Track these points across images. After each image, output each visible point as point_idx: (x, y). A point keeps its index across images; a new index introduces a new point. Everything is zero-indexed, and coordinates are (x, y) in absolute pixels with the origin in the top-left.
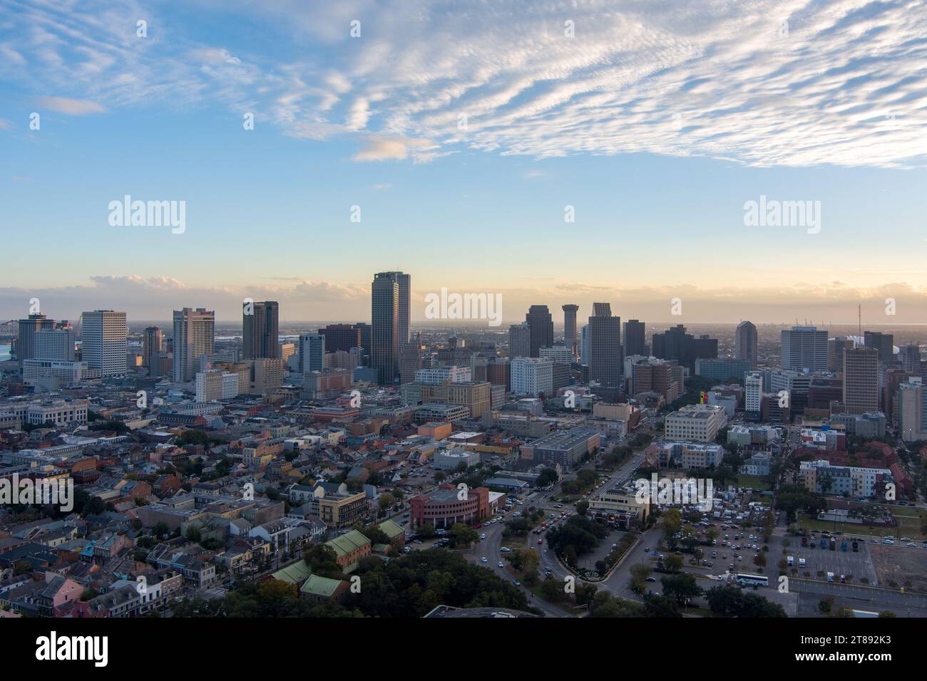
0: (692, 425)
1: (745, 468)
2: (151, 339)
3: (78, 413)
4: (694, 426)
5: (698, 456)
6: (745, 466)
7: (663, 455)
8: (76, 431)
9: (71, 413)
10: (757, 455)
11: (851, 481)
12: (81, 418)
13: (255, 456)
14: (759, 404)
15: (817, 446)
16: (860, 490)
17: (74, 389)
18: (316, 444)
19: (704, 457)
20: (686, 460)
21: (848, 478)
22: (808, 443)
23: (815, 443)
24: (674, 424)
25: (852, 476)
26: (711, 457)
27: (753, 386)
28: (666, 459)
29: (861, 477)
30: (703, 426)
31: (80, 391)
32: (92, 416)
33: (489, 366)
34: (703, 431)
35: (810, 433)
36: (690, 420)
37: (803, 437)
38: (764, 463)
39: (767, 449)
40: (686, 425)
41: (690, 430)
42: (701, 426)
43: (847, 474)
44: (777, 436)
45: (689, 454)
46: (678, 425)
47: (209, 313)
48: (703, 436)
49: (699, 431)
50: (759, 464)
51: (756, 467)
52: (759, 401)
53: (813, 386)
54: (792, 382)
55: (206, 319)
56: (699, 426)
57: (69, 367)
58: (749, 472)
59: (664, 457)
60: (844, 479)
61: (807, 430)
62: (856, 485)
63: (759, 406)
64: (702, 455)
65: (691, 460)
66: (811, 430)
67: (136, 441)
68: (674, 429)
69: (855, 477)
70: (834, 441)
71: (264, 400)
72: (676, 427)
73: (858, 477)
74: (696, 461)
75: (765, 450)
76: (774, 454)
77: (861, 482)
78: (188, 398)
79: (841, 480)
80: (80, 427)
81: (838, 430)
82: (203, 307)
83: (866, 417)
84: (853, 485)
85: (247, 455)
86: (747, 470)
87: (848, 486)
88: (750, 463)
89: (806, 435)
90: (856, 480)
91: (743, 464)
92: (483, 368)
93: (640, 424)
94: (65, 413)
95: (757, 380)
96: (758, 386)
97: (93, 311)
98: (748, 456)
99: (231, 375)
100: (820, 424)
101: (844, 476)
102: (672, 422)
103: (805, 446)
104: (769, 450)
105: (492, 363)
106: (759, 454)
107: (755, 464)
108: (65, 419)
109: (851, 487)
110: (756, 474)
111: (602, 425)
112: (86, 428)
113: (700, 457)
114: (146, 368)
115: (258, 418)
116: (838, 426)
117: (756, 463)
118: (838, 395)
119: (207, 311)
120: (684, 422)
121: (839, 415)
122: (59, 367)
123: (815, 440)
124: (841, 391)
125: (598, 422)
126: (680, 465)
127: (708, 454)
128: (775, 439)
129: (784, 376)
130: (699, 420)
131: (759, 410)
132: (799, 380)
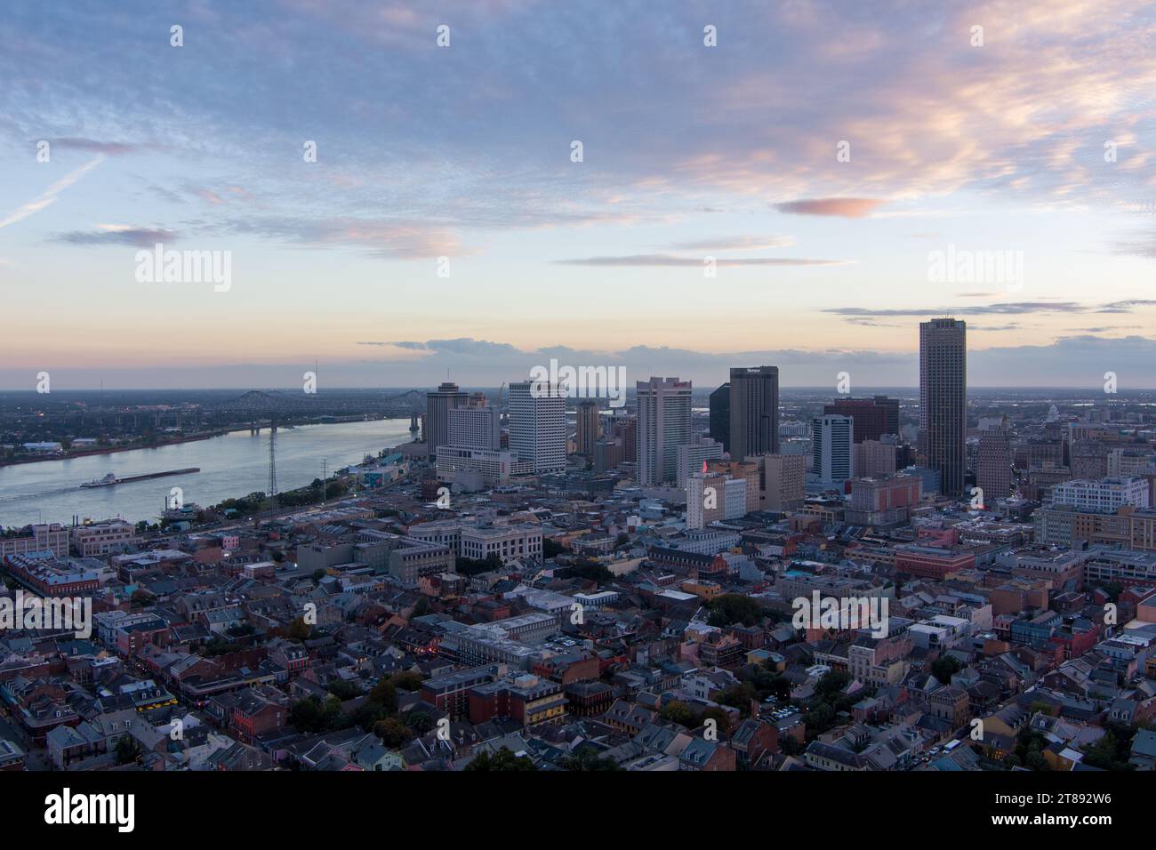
2: (586, 417)
3: (530, 542)
8: (536, 578)
9: (521, 541)
12: (534, 550)
13: (873, 664)
17: (507, 492)
18: (962, 635)
31: (515, 495)
32: (551, 549)
47: (684, 384)
55: (680, 393)
57: (494, 459)
67: (635, 606)
71: (789, 522)
78: (674, 515)
80: (542, 573)
82: (676, 376)
85: (857, 660)
94: (513, 543)
97: (522, 382)
99: (736, 481)
108: (513, 550)
112: (549, 573)
114: (582, 459)
115: (808, 563)
119: (681, 381)
122: (482, 457)
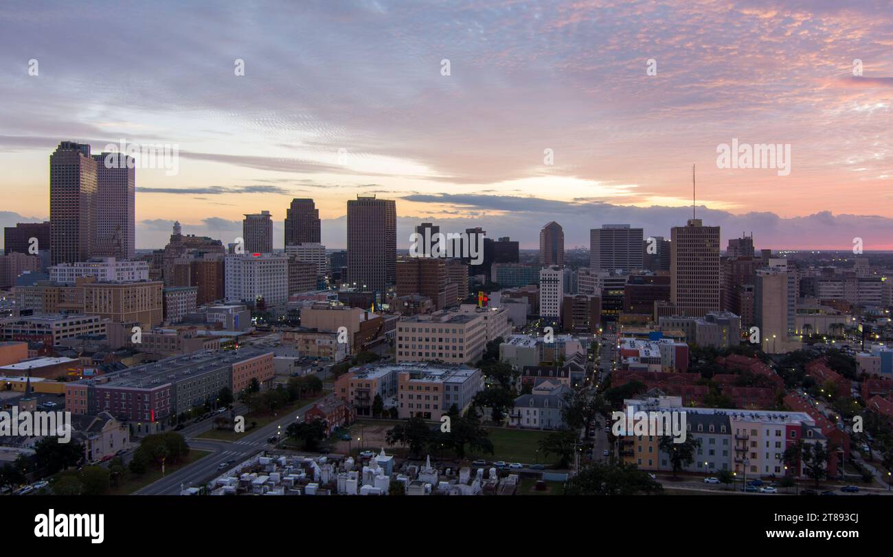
0: (441, 335)
1: (516, 413)
4: (444, 336)
5: (428, 393)
6: (516, 410)
7: (363, 392)
10: (541, 386)
11: (734, 443)
14: (558, 306)
15: (645, 365)
16: (753, 462)
19: (440, 394)
20: (406, 401)
21: (725, 436)
22: (630, 360)
23: (644, 360)
24: (410, 335)
25: (734, 432)
26: (452, 392)
27: (550, 280)
28: (368, 398)
29: (754, 432)
30: (458, 336)
33: (194, 265)
34: (458, 344)
35: (632, 344)
36: (437, 326)
37: (621, 351)
38: (552, 404)
39: (563, 373)
40: (430, 335)
41: (437, 344)
42: (455, 336)
43: (723, 427)
44: (582, 351)
45: (411, 388)
46: (417, 335)
48: (458, 352)
49: (451, 344)
50: (542, 406)
51: (537, 409)
52: (559, 303)
53: (630, 285)
54: (603, 283)
56: (451, 336)
58: (524, 423)
59: (364, 395)
60: (719, 438)
61: (628, 340)
62: (745, 450)
63: (558, 310)
64: (436, 389)
65: (415, 401)
66: (633, 339)
68: (410, 343)
69: (741, 435)
70: (671, 356)
72: (414, 339)
73: (748, 433)
74: (423, 402)
75: (560, 376)
76: (574, 381)
77: (754, 444)
79: (712, 441)
81: (676, 339)
83: (711, 319)
84: (738, 451)
86: (519, 417)
87: (725, 453)
88: (525, 404)
89: (627, 347)
90: (745, 440)
91: (512, 405)
92: (186, 266)
93: (380, 338)
95: (556, 272)
96: (556, 281)
98: (527, 389)
100: (646, 331)
101: (718, 431)
102: (407, 330)
103: (626, 366)
104: (566, 376)
105: (199, 259)
106: (547, 384)
107: (536, 405)
109: (734, 454)
110: (537, 425)
111: (307, 341)
113: (432, 394)
116: (673, 333)
117: (538, 403)
118: (664, 294)
120: (427, 331)
121: (671, 318)
123: (642, 355)
124: (669, 289)
125: (301, 336)
126: (394, 412)
127: (447, 387)
128: (578, 355)
129: (592, 276)
130: (451, 326)
131: (559, 315)
132: (613, 280)
